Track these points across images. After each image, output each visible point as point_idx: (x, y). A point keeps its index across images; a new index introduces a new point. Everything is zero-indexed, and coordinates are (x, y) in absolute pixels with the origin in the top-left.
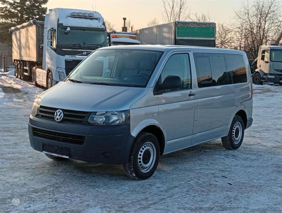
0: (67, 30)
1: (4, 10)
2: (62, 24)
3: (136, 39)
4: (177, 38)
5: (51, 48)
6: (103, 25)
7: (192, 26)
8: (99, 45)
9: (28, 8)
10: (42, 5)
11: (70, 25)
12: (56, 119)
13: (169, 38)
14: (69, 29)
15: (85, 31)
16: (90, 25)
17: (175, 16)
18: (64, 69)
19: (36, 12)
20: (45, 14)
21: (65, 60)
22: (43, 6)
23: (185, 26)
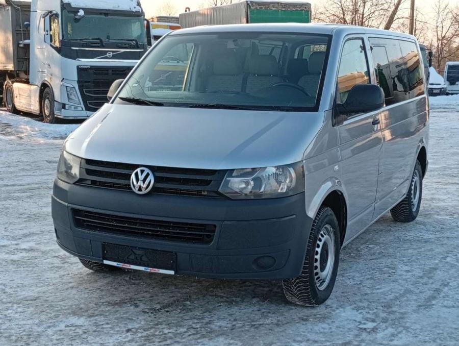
0: (79, 14)
2: (69, 4)
5: (51, 46)
6: (137, 5)
7: (274, 9)
8: (133, 40)
11: (84, 6)
12: (136, 190)
14: (81, 13)
15: (109, 17)
16: (117, 6)
18: (76, 82)
21: (78, 67)
23: (263, 8)
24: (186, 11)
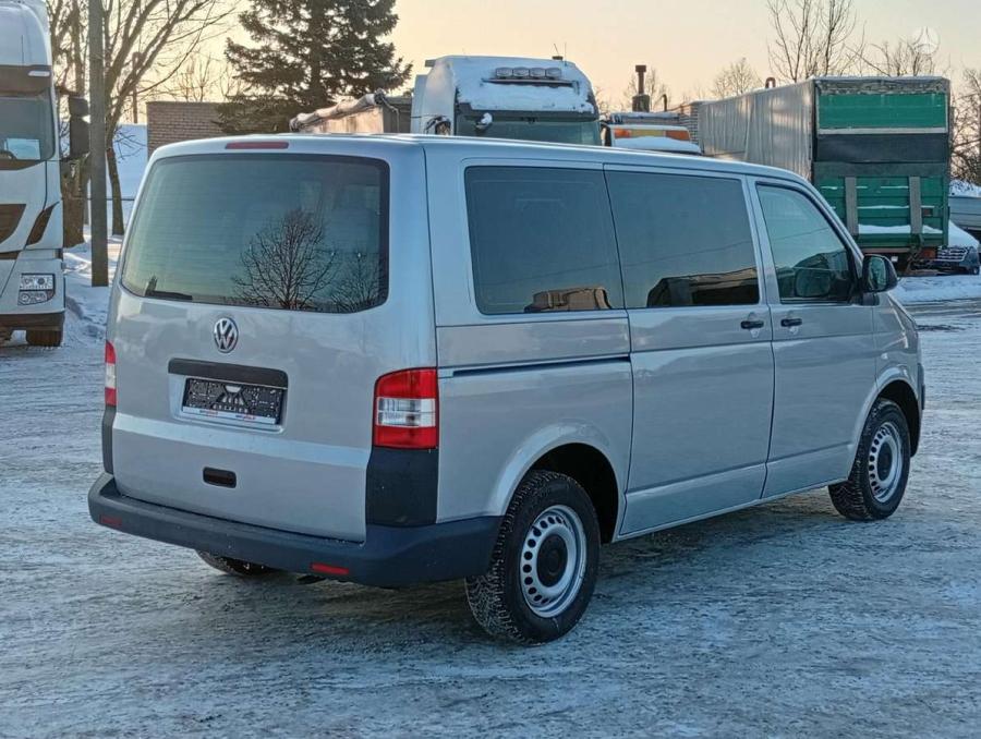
0: (484, 121)
1: (263, 59)
2: (467, 105)
3: (688, 140)
4: (821, 131)
6: (587, 101)
7: (869, 93)
9: (334, 49)
10: (378, 38)
11: (492, 107)
13: (794, 130)
14: (488, 119)
15: (537, 123)
16: (550, 105)
17: (814, 55)
19: (360, 60)
20: (386, 64)
22: (382, 40)
23: (848, 92)
24: (767, 85)
